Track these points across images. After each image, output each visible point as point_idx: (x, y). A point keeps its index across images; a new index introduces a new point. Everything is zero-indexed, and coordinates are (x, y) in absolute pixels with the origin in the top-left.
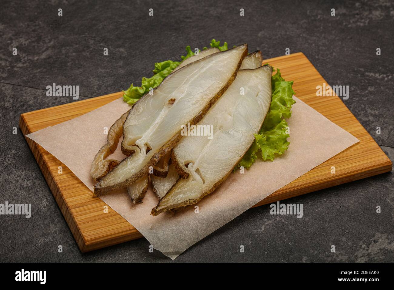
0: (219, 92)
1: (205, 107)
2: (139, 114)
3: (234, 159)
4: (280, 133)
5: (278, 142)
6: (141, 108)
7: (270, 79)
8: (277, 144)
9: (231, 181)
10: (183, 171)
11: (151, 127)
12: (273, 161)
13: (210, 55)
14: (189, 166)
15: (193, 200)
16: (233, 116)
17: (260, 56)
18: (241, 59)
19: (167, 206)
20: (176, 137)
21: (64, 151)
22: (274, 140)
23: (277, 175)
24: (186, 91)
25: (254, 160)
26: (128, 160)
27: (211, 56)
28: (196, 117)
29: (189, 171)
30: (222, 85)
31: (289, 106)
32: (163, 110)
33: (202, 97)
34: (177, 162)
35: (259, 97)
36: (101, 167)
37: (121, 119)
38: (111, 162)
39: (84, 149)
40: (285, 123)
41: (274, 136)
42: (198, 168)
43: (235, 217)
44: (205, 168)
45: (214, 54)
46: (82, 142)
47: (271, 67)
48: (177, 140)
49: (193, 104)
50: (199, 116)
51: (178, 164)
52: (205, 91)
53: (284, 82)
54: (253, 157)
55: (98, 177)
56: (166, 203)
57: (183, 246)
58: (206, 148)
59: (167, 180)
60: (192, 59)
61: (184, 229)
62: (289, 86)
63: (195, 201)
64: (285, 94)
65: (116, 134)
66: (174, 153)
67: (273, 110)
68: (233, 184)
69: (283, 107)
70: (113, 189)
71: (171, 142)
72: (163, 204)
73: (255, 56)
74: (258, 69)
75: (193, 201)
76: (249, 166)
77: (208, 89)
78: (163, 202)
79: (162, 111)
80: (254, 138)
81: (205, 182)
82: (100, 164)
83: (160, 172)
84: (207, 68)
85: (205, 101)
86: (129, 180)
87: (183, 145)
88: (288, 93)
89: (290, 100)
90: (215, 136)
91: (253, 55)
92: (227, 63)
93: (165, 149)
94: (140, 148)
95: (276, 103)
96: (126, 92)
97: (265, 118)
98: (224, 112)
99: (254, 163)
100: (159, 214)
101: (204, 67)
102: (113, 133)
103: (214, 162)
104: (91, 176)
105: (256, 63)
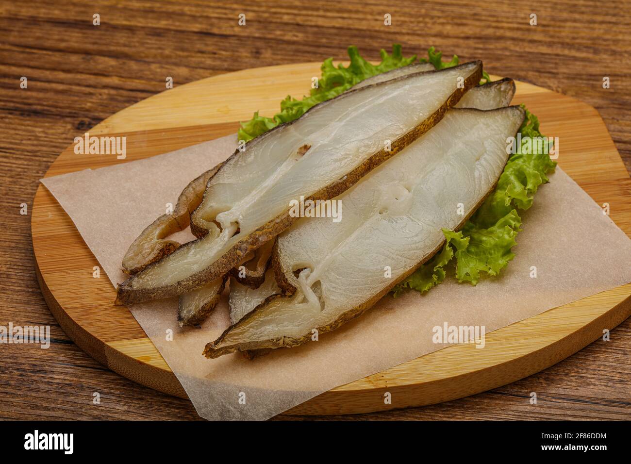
1: (356, 169)
2: (244, 164)
4: (501, 235)
5: (493, 252)
6: (253, 154)
8: (491, 254)
10: (286, 280)
11: (254, 192)
12: (475, 286)
13: (407, 76)
14: (302, 274)
15: (291, 339)
16: (414, 192)
17: (510, 90)
19: (237, 343)
20: (285, 216)
22: (488, 246)
24: (333, 135)
25: (439, 279)
26: (193, 245)
27: (410, 76)
28: (332, 185)
29: (299, 283)
30: (402, 130)
31: (530, 186)
32: (285, 163)
33: (358, 149)
34: (279, 263)
35: (481, 165)
36: (147, 251)
38: (169, 246)
39: (134, 217)
40: (514, 217)
41: (491, 238)
42: (319, 281)
44: (331, 282)
45: (416, 74)
46: (134, 204)
47: (523, 112)
49: (336, 161)
50: (340, 183)
51: (280, 268)
52: (367, 138)
54: (437, 273)
55: (133, 268)
56: (235, 337)
58: (343, 245)
59: (258, 293)
63: (296, 341)
65: (197, 196)
66: (277, 245)
67: (501, 190)
68: (383, 317)
69: (518, 187)
70: (153, 296)
71: (274, 225)
72: (230, 339)
73: (498, 87)
74: (496, 113)
75: (292, 342)
76: (426, 289)
77: (374, 135)
78: (232, 335)
79: (283, 165)
80: (444, 237)
81: (325, 307)
82: (146, 245)
84: (391, 96)
85: (360, 157)
86: (183, 283)
87: (299, 234)
88: (536, 162)
89: (535, 176)
90: (367, 224)
91: (496, 85)
92: (430, 92)
93: (260, 236)
94: (221, 229)
95: (508, 177)
96: (244, 126)
97: (479, 203)
98: (396, 182)
99: (439, 284)
100: (219, 356)
101: (386, 94)
102: (191, 194)
103: (352, 273)
104: (123, 265)
105: (498, 100)
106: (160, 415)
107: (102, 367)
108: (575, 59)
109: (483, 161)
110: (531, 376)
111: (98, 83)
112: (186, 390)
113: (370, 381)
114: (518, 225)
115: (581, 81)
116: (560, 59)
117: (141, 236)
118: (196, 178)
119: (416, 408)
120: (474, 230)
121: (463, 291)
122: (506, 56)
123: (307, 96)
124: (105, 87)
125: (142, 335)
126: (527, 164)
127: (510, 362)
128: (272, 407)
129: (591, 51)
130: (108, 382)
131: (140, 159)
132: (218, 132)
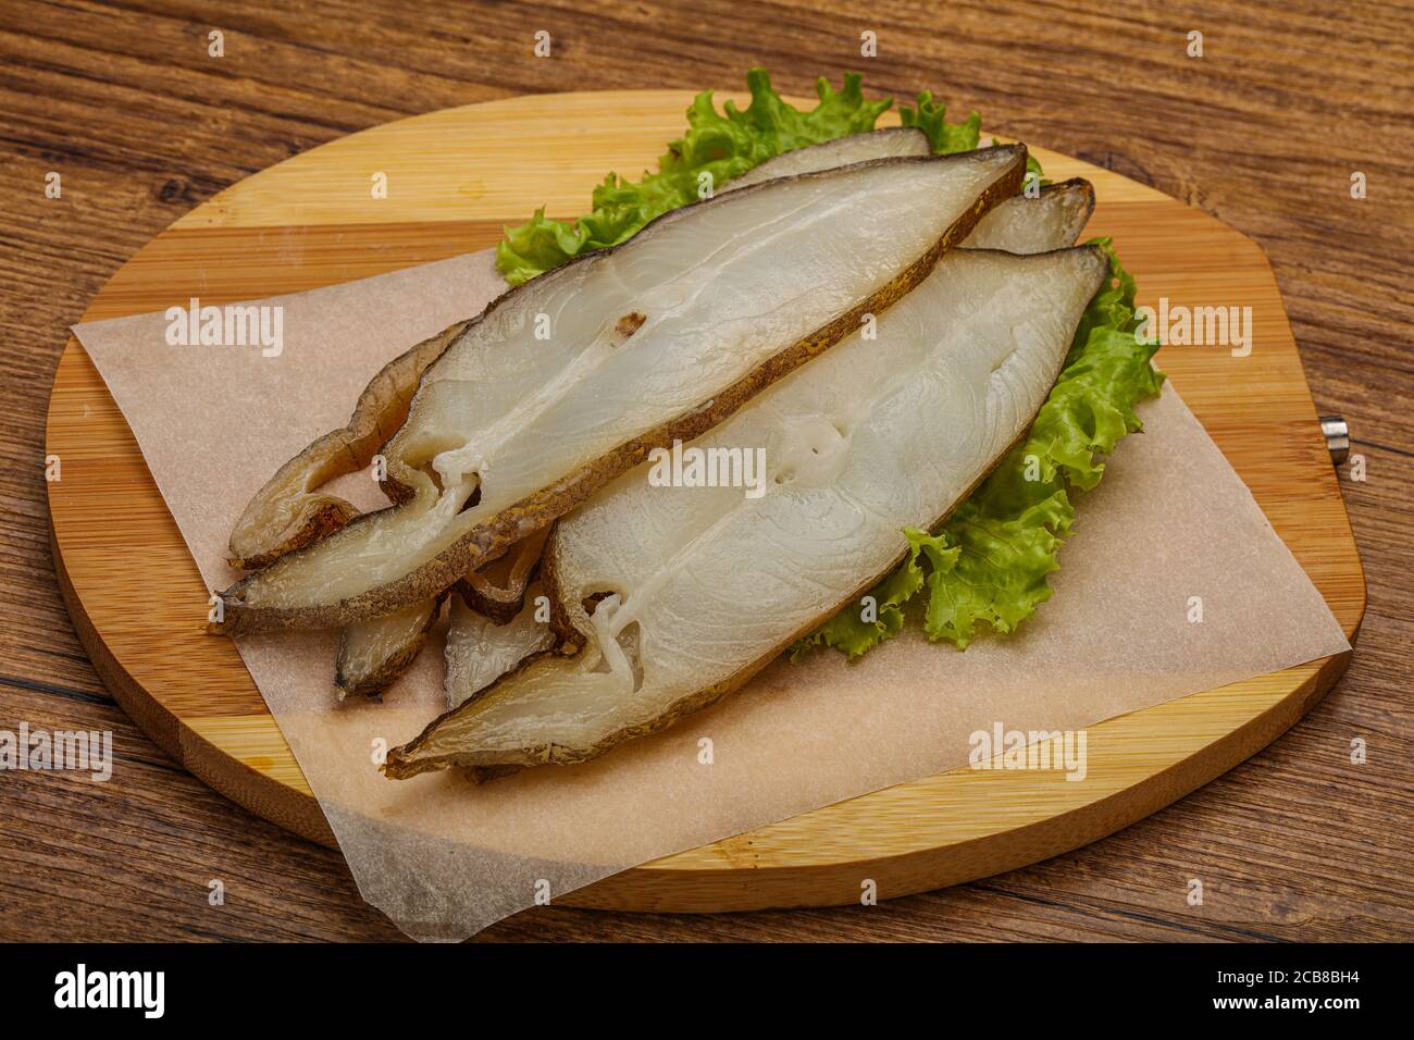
0: (816, 334)
2: (502, 339)
3: (792, 615)
4: (1029, 543)
5: (1008, 579)
6: (521, 317)
8: (1003, 584)
10: (566, 620)
11: (517, 411)
12: (963, 650)
13: (867, 162)
14: (601, 606)
15: (567, 750)
16: (854, 437)
17: (1082, 205)
19: (453, 751)
20: (576, 480)
21: (180, 424)
22: (1000, 564)
23: (956, 709)
24: (694, 297)
26: (380, 521)
27: (874, 165)
28: (681, 420)
29: (592, 627)
31: (1099, 440)
32: (588, 350)
33: (744, 338)
34: (555, 581)
35: (1003, 378)
36: (282, 518)
37: (439, 342)
38: (330, 510)
39: (262, 432)
40: (1060, 505)
41: (1006, 548)
42: (636, 622)
44: (661, 627)
45: (885, 160)
46: (265, 401)
47: (1105, 260)
48: (579, 495)
50: (697, 415)
51: (556, 591)
52: (764, 315)
53: (1120, 334)
55: (252, 555)
56: (451, 739)
58: (694, 548)
59: (506, 635)
60: (805, 158)
62: (1135, 354)
63: (576, 755)
64: (1103, 387)
65: (398, 396)
66: (554, 541)
67: (1038, 439)
69: (1075, 441)
70: (287, 622)
71: (552, 497)
72: (438, 742)
74: (1045, 262)
75: (568, 754)
76: (860, 651)
77: (780, 307)
79: (584, 354)
81: (644, 683)
82: (282, 507)
83: (485, 599)
85: (746, 359)
86: (353, 605)
87: (604, 518)
88: (1118, 385)
89: (1113, 419)
91: (1052, 194)
92: (910, 212)
93: (520, 518)
94: (441, 489)
95: (1057, 414)
96: (513, 235)
97: (990, 469)
98: (819, 414)
99: (888, 638)
100: (413, 775)
101: (816, 208)
102: (386, 393)
103: (706, 612)
104: (231, 547)
105: (1055, 228)
106: (283, 884)
107: (172, 765)
108: (1235, 115)
109: (1006, 372)
110: (1060, 857)
111: (212, 93)
112: (340, 842)
113: (723, 852)
114: (1067, 523)
115: (1241, 170)
116: (1203, 114)
117: (273, 481)
118: (398, 355)
119: (813, 909)
120: (975, 519)
121: (938, 661)
122: (1088, 95)
123: (654, 171)
124: (227, 103)
125: (260, 708)
126: (1098, 388)
127: (1019, 831)
128: (514, 892)
129: (1272, 98)
130: (182, 799)
131: (286, 293)
132: (457, 240)
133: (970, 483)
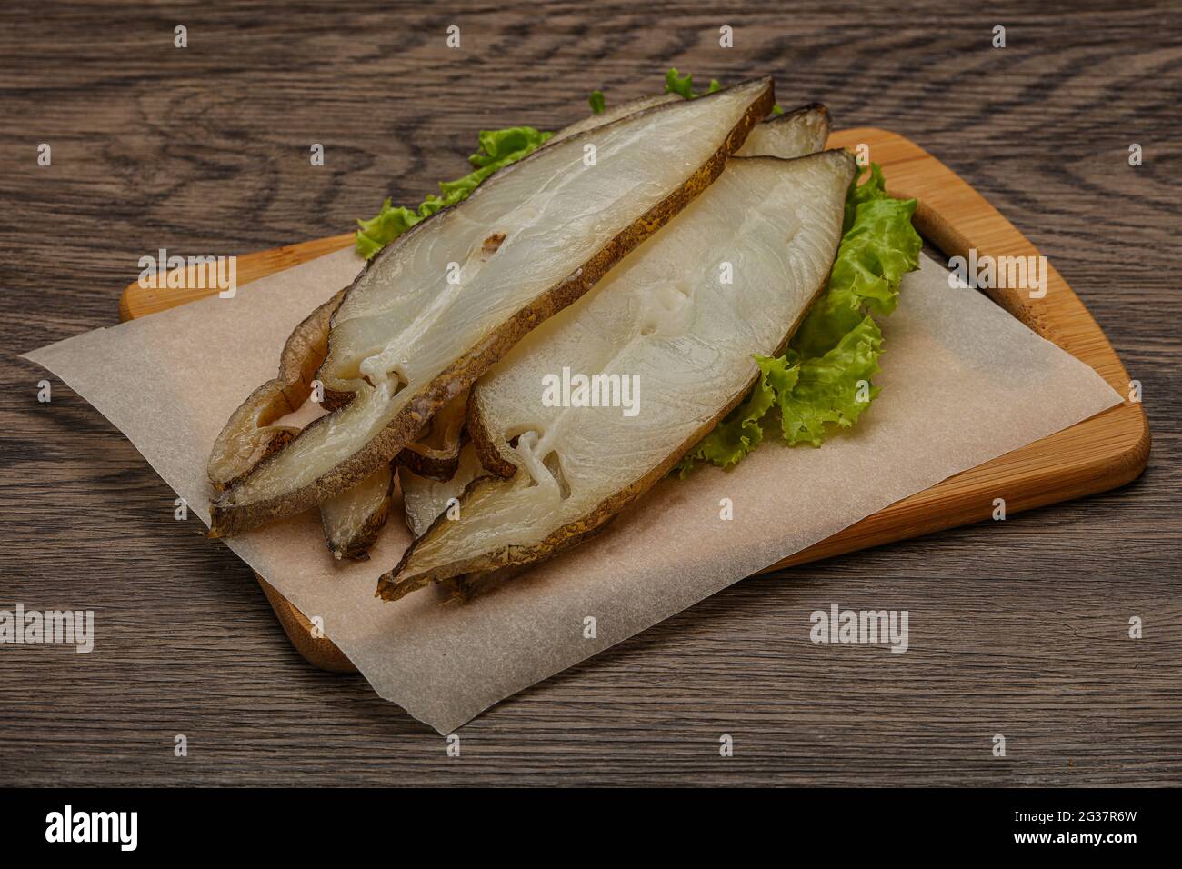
0: (648, 213)
1: (596, 258)
2: (387, 283)
3: (681, 427)
4: (851, 361)
5: (841, 388)
6: (398, 264)
7: (843, 195)
8: (838, 393)
9: (667, 501)
10: (497, 455)
11: (418, 320)
12: (819, 447)
13: (645, 110)
14: (521, 442)
15: (522, 550)
16: (695, 295)
17: (822, 123)
18: (742, 121)
19: (431, 568)
20: (488, 345)
21: (130, 396)
22: (831, 380)
24: (542, 212)
25: (752, 443)
26: (332, 420)
27: (650, 111)
28: (560, 286)
29: (520, 458)
30: (662, 191)
31: (889, 275)
33: (592, 228)
34: (483, 427)
35: (796, 246)
36: (246, 448)
37: (333, 304)
38: (281, 435)
40: (870, 328)
41: (834, 369)
42: (554, 452)
43: (665, 615)
44: (576, 451)
45: (659, 106)
47: (850, 158)
48: (492, 357)
49: (558, 249)
50: (571, 283)
51: (484, 435)
52: (604, 210)
53: (885, 201)
54: (750, 432)
55: (229, 478)
56: (426, 559)
57: (478, 695)
61: (484, 643)
62: (898, 213)
63: (529, 552)
64: (881, 239)
66: (475, 399)
67: (839, 288)
68: (670, 511)
69: (870, 279)
70: (274, 512)
71: (471, 361)
72: (417, 563)
73: (802, 120)
74: (806, 162)
75: (524, 553)
76: (733, 461)
77: (614, 204)
78: (419, 556)
80: (757, 368)
81: (572, 491)
82: (243, 439)
83: (430, 460)
84: (627, 144)
85: (599, 238)
86: (326, 481)
87: (511, 377)
88: (892, 236)
89: (895, 258)
90: (625, 352)
91: (796, 117)
92: (694, 130)
94: (373, 385)
95: (849, 265)
96: (366, 227)
97: (806, 309)
98: (664, 281)
99: (753, 450)
100: (403, 593)
101: (617, 141)
102: (301, 347)
103: (610, 435)
104: (210, 476)
105: (805, 142)
109: (799, 241)
118: (304, 318)
121: (799, 460)
126: (877, 240)
133: (795, 319)
